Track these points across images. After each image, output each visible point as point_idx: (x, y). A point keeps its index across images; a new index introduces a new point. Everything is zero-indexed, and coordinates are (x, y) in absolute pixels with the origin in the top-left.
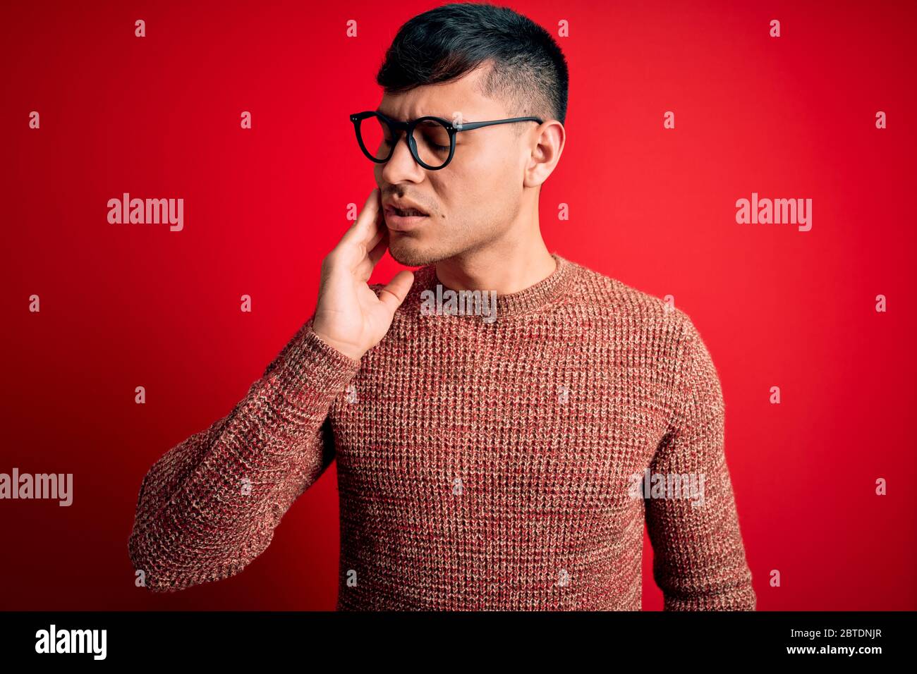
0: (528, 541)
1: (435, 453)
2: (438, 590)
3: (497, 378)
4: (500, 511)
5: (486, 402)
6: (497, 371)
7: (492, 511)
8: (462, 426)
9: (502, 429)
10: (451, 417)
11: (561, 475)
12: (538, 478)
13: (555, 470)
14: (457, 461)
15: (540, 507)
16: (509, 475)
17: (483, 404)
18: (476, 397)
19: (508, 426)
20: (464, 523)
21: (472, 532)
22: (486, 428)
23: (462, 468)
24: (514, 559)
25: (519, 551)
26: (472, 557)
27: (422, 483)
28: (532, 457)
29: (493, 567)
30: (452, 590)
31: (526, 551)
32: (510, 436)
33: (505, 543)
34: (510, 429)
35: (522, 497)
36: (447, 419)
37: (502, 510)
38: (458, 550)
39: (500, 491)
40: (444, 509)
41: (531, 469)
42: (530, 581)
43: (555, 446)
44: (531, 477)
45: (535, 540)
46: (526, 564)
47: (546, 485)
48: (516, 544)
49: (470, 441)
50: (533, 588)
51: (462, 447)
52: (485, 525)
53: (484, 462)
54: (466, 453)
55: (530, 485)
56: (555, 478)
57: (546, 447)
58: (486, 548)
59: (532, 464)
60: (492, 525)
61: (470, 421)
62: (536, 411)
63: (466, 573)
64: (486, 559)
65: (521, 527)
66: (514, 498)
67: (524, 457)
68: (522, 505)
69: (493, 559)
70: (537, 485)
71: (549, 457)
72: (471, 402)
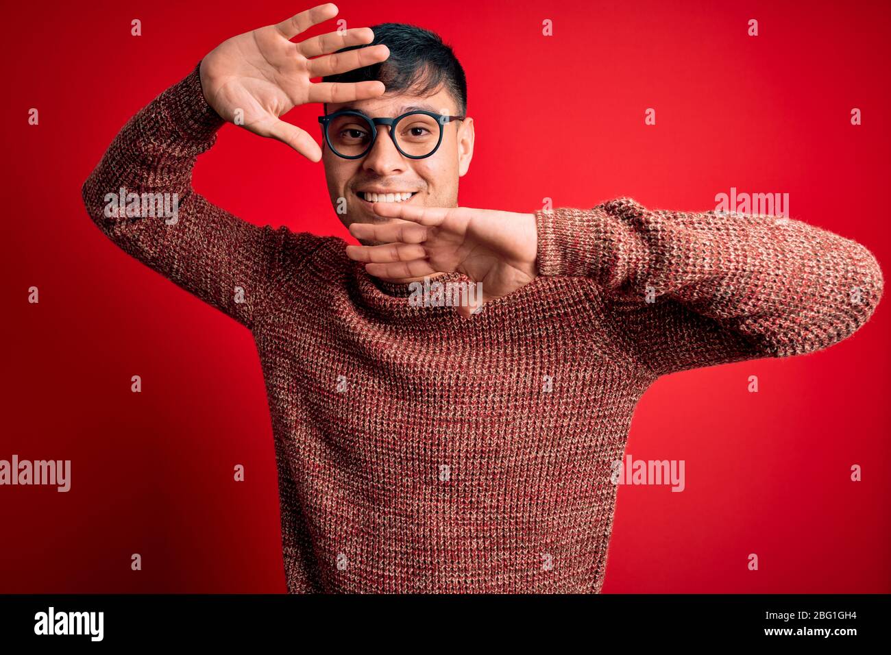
0: (438, 445)
2: (362, 477)
4: (415, 417)
7: (408, 417)
11: (470, 388)
12: (449, 391)
13: (465, 384)
15: (451, 415)
20: (382, 424)
21: (388, 433)
24: (425, 459)
28: (443, 372)
29: (407, 464)
30: (373, 479)
31: (436, 453)
35: (435, 406)
38: (376, 446)
39: (416, 400)
40: (367, 409)
41: (442, 383)
44: (442, 390)
45: (445, 445)
47: (456, 396)
48: (427, 447)
52: (401, 427)
56: (464, 391)
59: (443, 378)
60: (407, 429)
64: (400, 457)
65: (432, 432)
66: (428, 407)
67: (436, 372)
68: (434, 413)
70: (449, 397)
71: (459, 372)
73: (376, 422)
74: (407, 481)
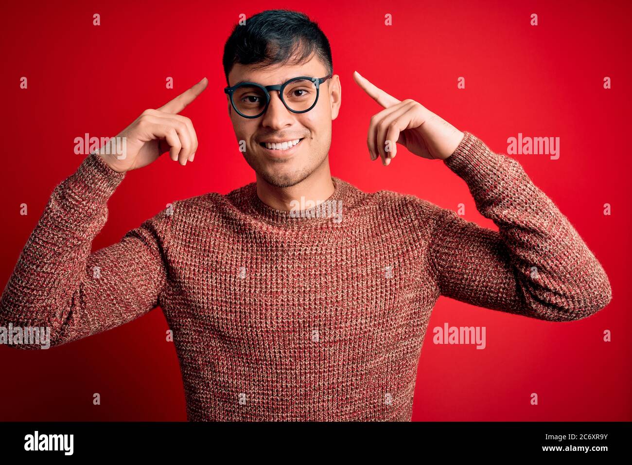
0: (324, 359)
1: (258, 309)
2: (263, 394)
3: (299, 258)
4: (304, 343)
5: (293, 275)
6: (300, 254)
7: (300, 344)
8: (277, 292)
9: (304, 291)
10: (269, 286)
12: (330, 320)
13: (341, 314)
14: (274, 314)
15: (332, 338)
16: (311, 320)
17: (290, 276)
18: (286, 272)
19: (308, 289)
20: (280, 352)
21: (286, 357)
22: (293, 292)
23: (277, 318)
24: (315, 371)
25: (318, 367)
26: (286, 373)
27: (250, 329)
28: (326, 308)
29: (300, 378)
31: (323, 366)
32: (310, 296)
33: (308, 362)
34: (310, 291)
36: (266, 287)
37: (306, 342)
38: (276, 369)
39: (305, 331)
40: (266, 345)
41: (325, 315)
42: (326, 384)
43: (340, 298)
44: (325, 320)
45: (329, 358)
46: (323, 374)
47: (336, 324)
48: (316, 362)
49: (282, 300)
50: (328, 388)
51: (277, 305)
52: (295, 352)
53: (293, 313)
54: (280, 308)
55: (325, 325)
56: (341, 318)
57: (334, 300)
58: (296, 367)
59: (326, 312)
60: (300, 352)
61: (282, 288)
62: (326, 278)
63: (282, 383)
64: (296, 373)
65: (320, 352)
67: (320, 308)
69: (301, 373)
70: (330, 324)
72: (282, 276)
73: (275, 352)
74: (301, 391)
